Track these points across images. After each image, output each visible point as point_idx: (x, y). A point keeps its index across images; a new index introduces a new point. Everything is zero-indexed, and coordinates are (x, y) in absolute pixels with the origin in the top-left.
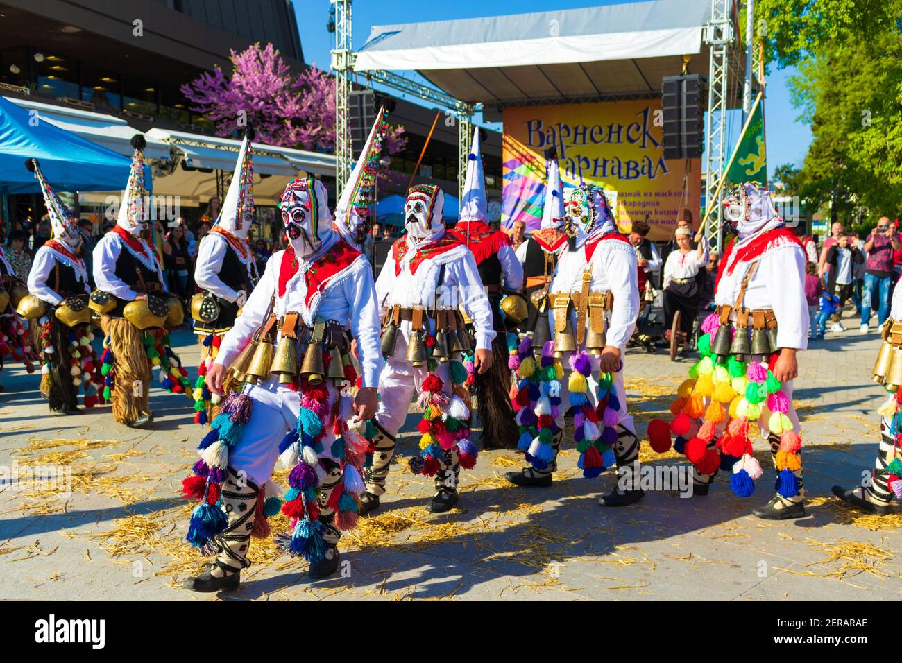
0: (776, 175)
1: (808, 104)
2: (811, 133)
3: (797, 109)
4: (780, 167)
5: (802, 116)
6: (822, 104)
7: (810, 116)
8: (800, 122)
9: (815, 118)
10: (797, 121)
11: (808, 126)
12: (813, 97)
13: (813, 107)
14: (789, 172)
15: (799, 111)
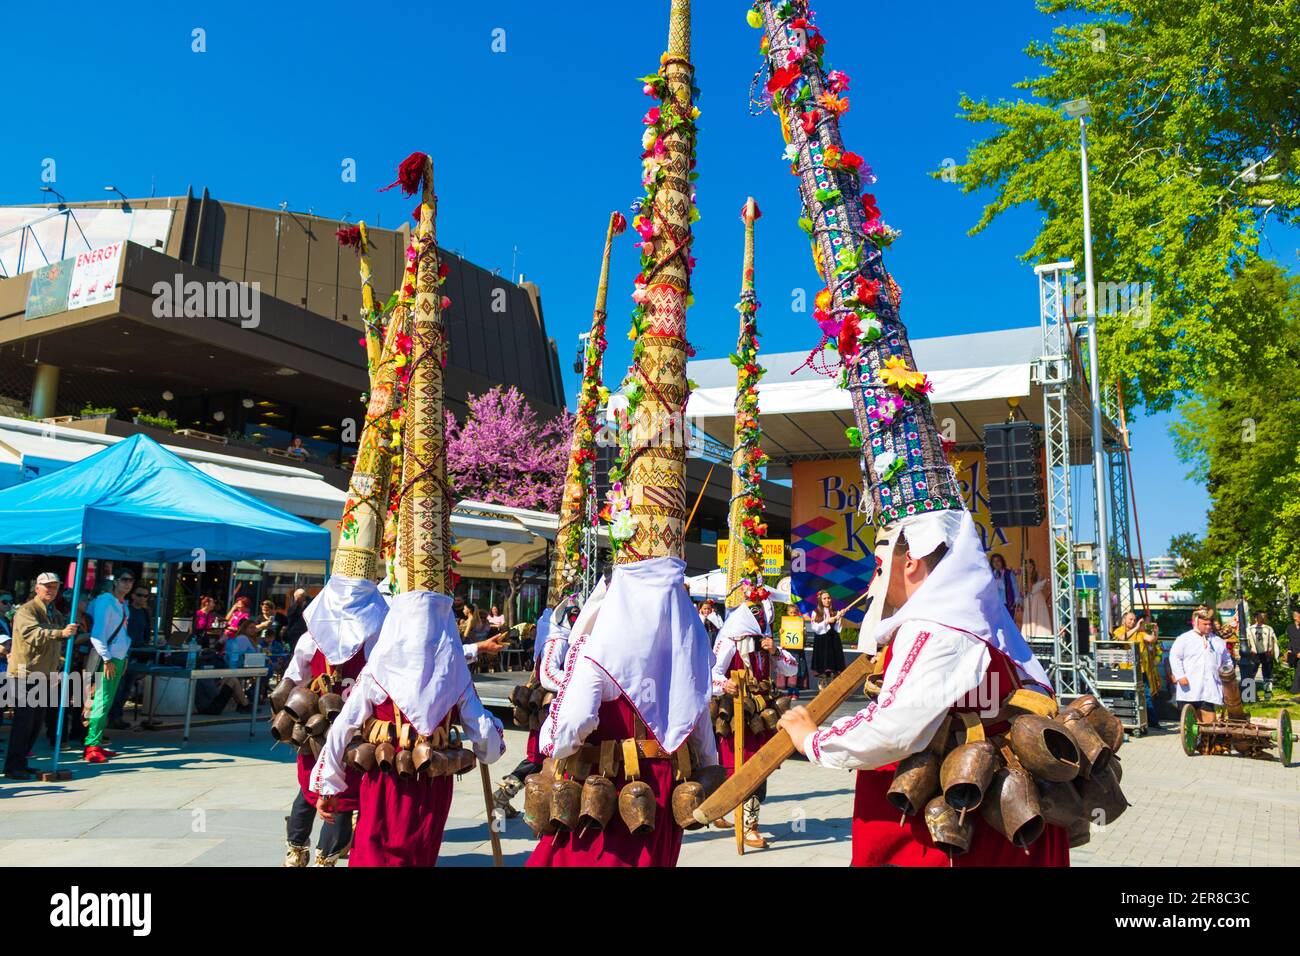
0: (1173, 547)
1: (1200, 458)
2: (1208, 494)
3: (1187, 464)
4: (1176, 537)
5: (1193, 473)
6: (1218, 458)
7: (1202, 473)
8: (1191, 480)
9: (1209, 476)
10: (1187, 478)
11: (1203, 486)
12: (1207, 450)
13: (1205, 461)
14: (1189, 544)
15: (1189, 467)
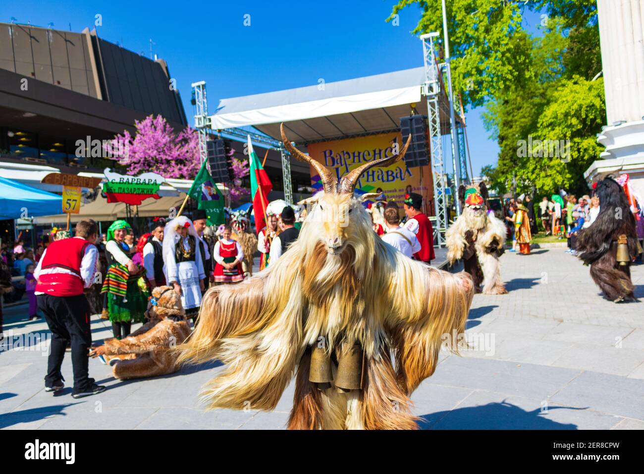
0: (482, 172)
1: (494, 128)
2: (498, 145)
3: (489, 132)
5: (492, 136)
6: (503, 128)
7: (496, 135)
8: (491, 139)
9: (499, 136)
10: (489, 139)
11: (496, 142)
12: (497, 124)
13: (497, 130)
14: (489, 170)
15: (490, 133)
